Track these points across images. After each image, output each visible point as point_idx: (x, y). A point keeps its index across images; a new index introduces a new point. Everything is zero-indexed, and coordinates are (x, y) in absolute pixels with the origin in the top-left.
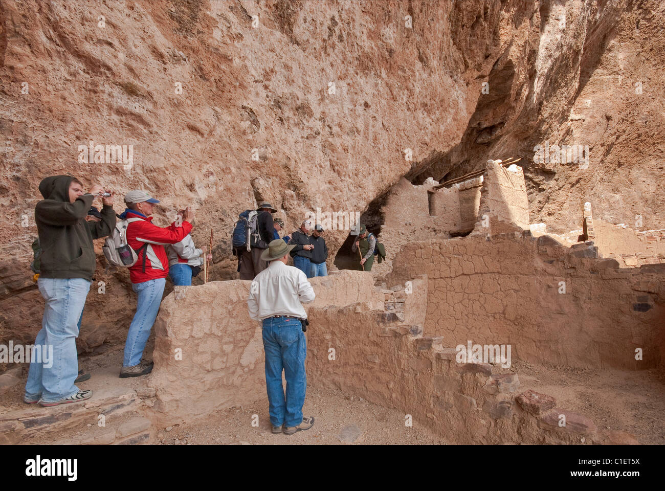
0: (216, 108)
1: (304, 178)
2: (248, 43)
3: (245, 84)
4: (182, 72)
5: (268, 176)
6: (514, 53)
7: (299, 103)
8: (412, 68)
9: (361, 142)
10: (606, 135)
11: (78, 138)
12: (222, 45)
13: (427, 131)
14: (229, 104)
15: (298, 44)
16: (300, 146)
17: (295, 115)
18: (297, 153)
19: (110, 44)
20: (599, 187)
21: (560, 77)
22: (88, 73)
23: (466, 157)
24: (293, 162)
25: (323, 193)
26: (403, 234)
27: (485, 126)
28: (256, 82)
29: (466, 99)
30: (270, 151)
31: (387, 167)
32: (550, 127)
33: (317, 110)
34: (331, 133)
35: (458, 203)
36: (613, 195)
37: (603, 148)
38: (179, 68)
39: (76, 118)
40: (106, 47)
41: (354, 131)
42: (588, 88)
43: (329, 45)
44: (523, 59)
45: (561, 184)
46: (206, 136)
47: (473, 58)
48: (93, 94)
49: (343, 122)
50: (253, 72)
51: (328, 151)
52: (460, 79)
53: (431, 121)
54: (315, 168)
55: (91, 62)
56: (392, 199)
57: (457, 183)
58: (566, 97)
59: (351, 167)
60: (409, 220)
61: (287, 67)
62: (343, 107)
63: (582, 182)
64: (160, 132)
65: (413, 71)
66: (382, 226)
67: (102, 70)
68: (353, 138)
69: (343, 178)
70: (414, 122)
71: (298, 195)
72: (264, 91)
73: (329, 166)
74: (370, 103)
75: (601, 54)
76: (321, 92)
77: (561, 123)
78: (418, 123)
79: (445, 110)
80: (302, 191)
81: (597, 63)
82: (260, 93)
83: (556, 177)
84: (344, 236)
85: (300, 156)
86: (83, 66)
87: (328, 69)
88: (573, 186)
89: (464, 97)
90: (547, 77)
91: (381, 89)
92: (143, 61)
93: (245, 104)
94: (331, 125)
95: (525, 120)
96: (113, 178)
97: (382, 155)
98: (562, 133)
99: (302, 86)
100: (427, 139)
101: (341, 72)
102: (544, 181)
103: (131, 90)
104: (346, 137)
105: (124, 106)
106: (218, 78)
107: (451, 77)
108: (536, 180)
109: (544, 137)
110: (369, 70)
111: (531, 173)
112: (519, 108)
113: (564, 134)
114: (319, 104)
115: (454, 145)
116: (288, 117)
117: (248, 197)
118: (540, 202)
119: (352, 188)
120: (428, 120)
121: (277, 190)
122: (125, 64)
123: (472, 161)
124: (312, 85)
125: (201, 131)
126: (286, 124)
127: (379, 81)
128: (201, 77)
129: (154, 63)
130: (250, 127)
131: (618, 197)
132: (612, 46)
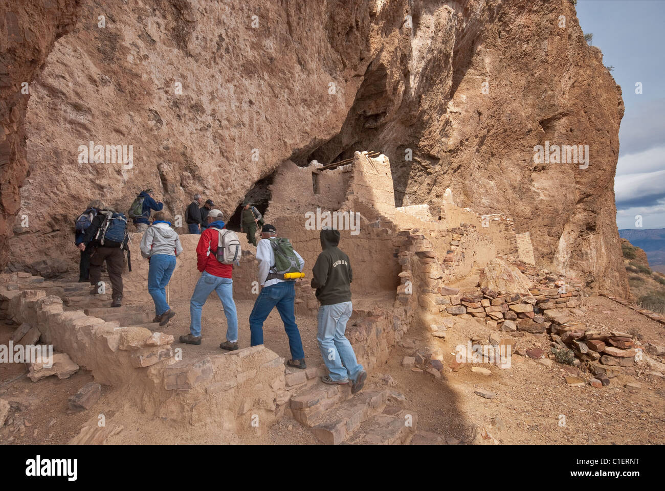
0: (131, 113)
1: (198, 163)
2: (152, 61)
3: (151, 92)
4: (108, 91)
5: (170, 162)
6: (385, 57)
7: (193, 102)
8: (291, 70)
9: (246, 133)
10: (478, 128)
11: (47, 140)
12: (134, 66)
13: (308, 122)
14: (139, 109)
15: (192, 56)
16: (194, 137)
17: (190, 112)
18: (192, 142)
19: (64, 77)
20: (478, 174)
21: (435, 76)
22: (50, 97)
23: (357, 139)
24: (189, 150)
25: (214, 175)
26: (288, 209)
27: (370, 114)
28: (159, 89)
29: (345, 94)
30: (171, 142)
31: (270, 154)
32: (431, 118)
33: (208, 108)
34: (221, 126)
35: (342, 184)
36: (489, 181)
37: (477, 140)
38: (107, 89)
39: (46, 128)
40: (61, 79)
41: (240, 124)
42: (463, 85)
43: (218, 55)
44: (395, 61)
45: (445, 169)
46: (126, 136)
47: (349, 59)
48: (53, 111)
49: (231, 117)
50: (156, 82)
51: (218, 141)
52: (339, 76)
53: (311, 113)
54: (207, 155)
55: (52, 90)
56: (278, 179)
57: (341, 165)
58: (441, 93)
59: (238, 154)
60: (294, 197)
61: (183, 76)
62: (230, 105)
63: (462, 168)
64: (97, 135)
65: (292, 73)
66: (269, 202)
67: (59, 95)
68: (240, 130)
69: (231, 163)
70: (295, 115)
71: (194, 176)
72: (165, 95)
73: (219, 152)
74: (254, 101)
75: (471, 56)
76: (212, 93)
77: (441, 115)
78: (299, 115)
79: (324, 104)
80: (196, 173)
81: (469, 64)
82: (162, 97)
83: (441, 162)
84: (232, 209)
85: (195, 145)
86: (47, 93)
87: (218, 76)
88: (455, 171)
89: (343, 92)
90: (423, 75)
91: (264, 89)
92: (84, 86)
93: (151, 108)
94: (221, 119)
95: (408, 110)
96: (70, 166)
97: (265, 143)
98: (442, 123)
99: (196, 89)
100: (308, 129)
101: (228, 77)
102: (431, 165)
103: (77, 108)
104: (233, 129)
105: (74, 118)
106: (131, 90)
107: (331, 75)
108: (424, 164)
109: (426, 125)
110: (252, 73)
111: (419, 157)
112: (398, 102)
113: (444, 125)
114: (210, 103)
115: (334, 134)
116: (184, 114)
117: (155, 178)
118: (428, 184)
119: (239, 171)
120: (309, 113)
121: (177, 172)
122: (73, 90)
123: (364, 143)
124: (204, 88)
125: (123, 132)
126: (183, 119)
127: (262, 82)
128: (119, 90)
129: (90, 87)
130: (155, 125)
131: (492, 183)
132: (480, 51)
